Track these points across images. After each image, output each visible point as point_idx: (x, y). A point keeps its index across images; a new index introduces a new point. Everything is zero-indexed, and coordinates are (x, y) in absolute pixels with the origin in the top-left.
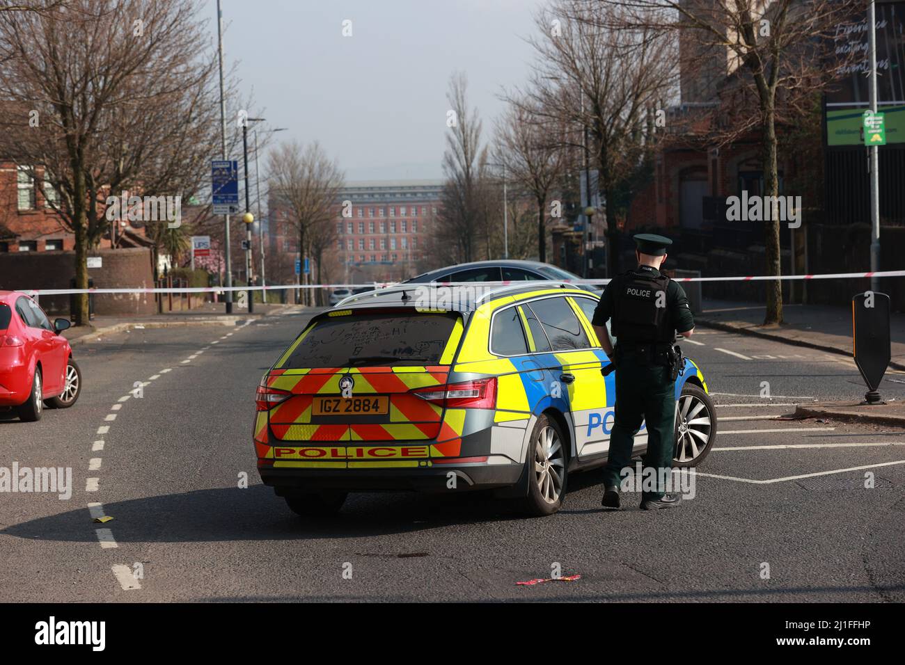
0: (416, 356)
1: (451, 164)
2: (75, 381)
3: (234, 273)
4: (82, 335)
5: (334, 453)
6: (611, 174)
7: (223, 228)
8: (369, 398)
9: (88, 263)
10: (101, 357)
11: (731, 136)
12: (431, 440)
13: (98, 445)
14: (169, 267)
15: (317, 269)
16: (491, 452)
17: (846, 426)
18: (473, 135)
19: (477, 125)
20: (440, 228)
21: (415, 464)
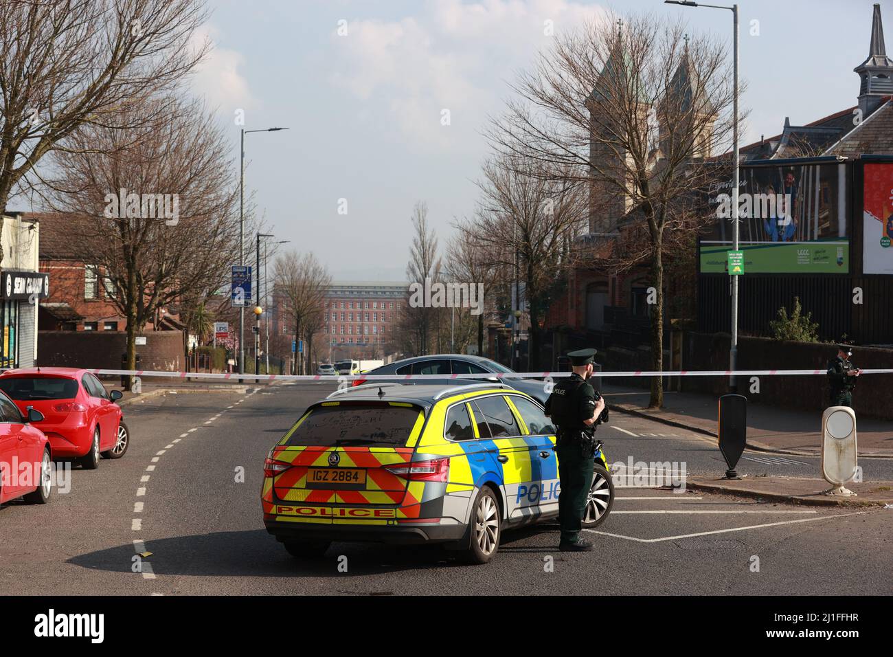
0: (387, 439)
1: (413, 271)
2: (124, 438)
3: (246, 349)
4: (130, 398)
5: (323, 512)
6: (535, 286)
7: (239, 316)
8: (351, 471)
9: (136, 341)
10: (144, 417)
11: (629, 263)
12: (398, 505)
13: (141, 492)
14: (197, 345)
15: (308, 348)
16: (443, 515)
17: (711, 496)
18: (431, 250)
19: (434, 242)
20: (404, 320)
21: (384, 523)
